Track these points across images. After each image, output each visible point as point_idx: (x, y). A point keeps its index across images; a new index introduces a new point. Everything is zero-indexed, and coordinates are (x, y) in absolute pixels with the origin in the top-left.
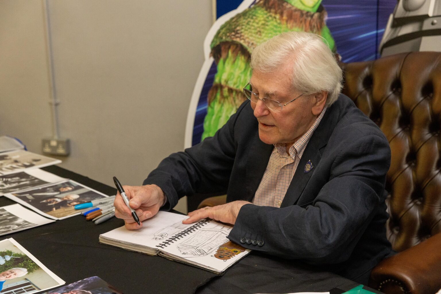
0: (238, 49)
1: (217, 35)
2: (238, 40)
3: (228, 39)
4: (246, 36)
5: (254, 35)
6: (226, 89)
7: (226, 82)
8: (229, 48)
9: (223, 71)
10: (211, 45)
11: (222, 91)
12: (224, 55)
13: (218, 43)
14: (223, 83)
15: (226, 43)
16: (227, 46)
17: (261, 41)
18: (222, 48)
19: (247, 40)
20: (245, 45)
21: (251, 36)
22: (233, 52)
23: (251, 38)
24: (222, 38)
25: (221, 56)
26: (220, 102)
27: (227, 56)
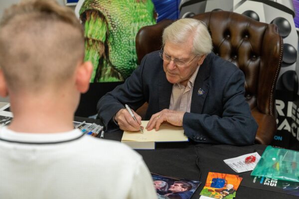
0: (97, 13)
1: (83, 6)
2: (96, 8)
3: (91, 8)
4: (101, 5)
5: (106, 4)
6: (91, 40)
7: (91, 35)
8: (91, 14)
9: (88, 29)
10: (79, 13)
11: (88, 42)
12: (88, 18)
13: (84, 11)
14: (89, 36)
15: (89, 10)
16: (90, 12)
17: (111, 7)
18: (87, 14)
19: (102, 8)
20: (101, 11)
21: (105, 5)
22: (94, 16)
23: (105, 6)
24: (86, 7)
25: (86, 19)
26: (87, 49)
27: (90, 19)
